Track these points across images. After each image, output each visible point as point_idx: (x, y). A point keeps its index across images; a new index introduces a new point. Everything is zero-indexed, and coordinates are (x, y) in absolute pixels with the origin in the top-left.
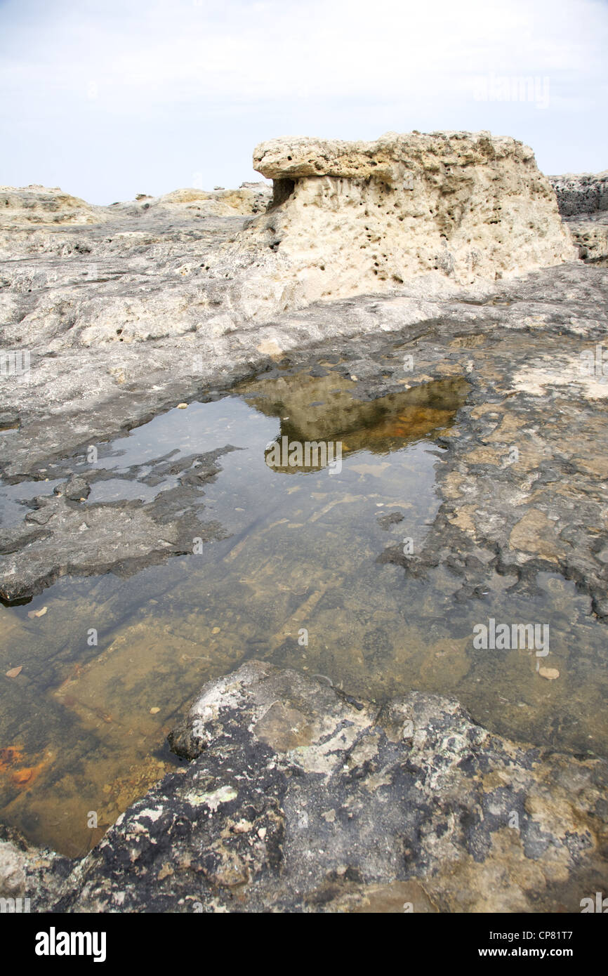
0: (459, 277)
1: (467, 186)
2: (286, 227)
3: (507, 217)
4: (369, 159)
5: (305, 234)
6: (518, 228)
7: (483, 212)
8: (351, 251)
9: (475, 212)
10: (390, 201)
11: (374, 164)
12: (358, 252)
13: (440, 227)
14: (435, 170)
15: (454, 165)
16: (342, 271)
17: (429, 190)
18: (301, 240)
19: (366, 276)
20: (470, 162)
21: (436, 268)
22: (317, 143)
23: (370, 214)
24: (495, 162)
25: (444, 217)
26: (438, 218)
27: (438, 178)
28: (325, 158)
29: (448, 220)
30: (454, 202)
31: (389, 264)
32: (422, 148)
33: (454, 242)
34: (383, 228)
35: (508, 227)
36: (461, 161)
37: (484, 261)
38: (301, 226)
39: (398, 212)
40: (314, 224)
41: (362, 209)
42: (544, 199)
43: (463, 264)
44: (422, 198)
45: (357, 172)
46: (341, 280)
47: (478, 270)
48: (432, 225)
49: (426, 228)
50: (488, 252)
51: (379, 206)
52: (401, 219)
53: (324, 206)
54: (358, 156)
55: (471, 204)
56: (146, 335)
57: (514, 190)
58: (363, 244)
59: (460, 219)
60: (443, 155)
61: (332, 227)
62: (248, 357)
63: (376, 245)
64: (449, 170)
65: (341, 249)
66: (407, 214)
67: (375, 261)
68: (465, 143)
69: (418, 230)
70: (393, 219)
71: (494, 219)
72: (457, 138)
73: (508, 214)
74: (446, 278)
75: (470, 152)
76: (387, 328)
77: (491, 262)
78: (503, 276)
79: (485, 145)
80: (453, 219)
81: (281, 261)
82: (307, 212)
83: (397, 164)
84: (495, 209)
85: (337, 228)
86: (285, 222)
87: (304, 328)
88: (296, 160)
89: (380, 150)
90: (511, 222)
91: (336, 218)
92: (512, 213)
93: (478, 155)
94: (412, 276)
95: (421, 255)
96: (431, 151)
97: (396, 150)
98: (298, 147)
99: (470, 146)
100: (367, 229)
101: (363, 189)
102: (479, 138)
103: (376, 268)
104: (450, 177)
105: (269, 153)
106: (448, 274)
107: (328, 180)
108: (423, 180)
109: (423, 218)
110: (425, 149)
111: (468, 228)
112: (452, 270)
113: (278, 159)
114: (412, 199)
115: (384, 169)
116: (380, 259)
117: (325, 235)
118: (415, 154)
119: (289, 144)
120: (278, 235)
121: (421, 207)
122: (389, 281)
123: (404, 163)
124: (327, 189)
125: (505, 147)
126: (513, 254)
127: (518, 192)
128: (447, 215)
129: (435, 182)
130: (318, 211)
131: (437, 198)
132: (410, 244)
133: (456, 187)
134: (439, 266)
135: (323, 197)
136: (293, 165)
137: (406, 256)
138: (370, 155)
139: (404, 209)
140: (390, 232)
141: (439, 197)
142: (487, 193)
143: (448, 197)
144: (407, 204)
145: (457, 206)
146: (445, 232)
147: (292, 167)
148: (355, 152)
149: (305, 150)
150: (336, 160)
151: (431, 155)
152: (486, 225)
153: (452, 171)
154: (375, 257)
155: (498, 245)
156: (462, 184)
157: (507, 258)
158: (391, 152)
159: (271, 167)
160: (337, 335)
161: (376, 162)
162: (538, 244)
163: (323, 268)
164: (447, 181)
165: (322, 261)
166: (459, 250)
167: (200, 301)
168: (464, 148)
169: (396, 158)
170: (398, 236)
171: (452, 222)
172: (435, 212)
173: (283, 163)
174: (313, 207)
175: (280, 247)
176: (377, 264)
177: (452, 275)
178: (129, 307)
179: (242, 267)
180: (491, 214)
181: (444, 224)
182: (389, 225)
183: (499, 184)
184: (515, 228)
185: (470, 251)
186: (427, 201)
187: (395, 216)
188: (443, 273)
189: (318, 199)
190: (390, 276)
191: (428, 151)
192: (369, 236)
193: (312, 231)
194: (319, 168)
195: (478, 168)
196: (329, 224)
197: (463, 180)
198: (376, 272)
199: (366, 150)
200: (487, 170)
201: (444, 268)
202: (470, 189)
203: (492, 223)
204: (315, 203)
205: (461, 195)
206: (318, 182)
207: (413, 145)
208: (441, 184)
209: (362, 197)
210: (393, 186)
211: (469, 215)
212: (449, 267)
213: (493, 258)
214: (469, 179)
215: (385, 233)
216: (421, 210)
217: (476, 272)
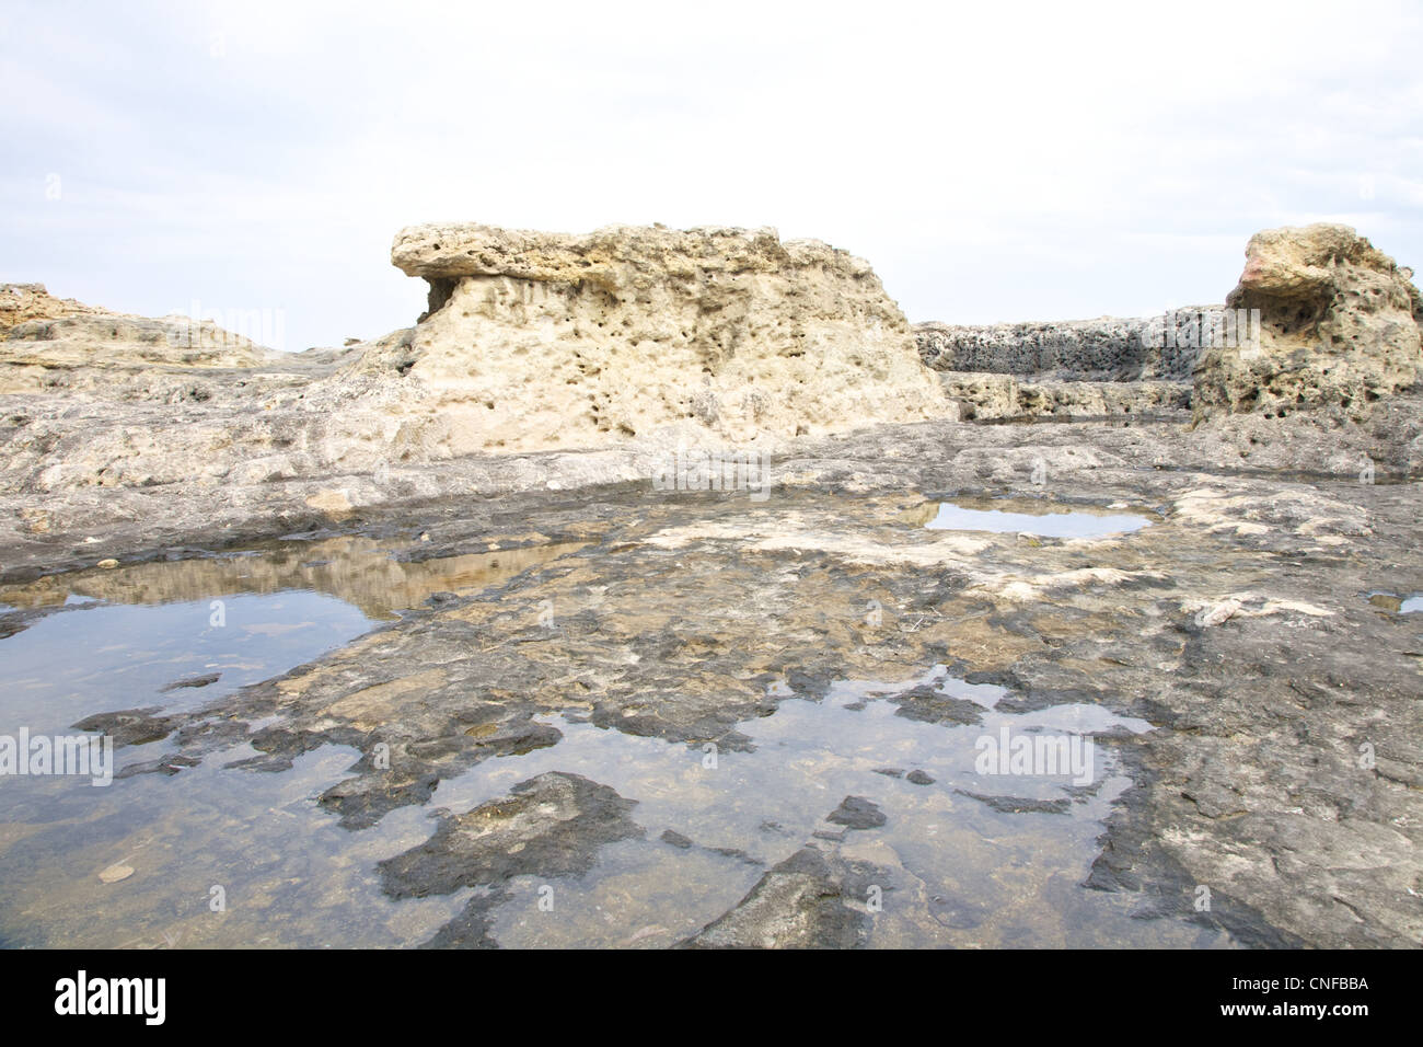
0: (728, 428)
1: (740, 299)
2: (428, 343)
3: (815, 348)
4: (578, 257)
5: (458, 354)
6: (832, 363)
7: (774, 339)
8: (546, 385)
9: (759, 339)
10: (615, 318)
11: (589, 264)
12: (562, 388)
13: (701, 358)
14: (688, 277)
15: (720, 271)
16: (527, 413)
17: (679, 303)
18: (451, 362)
19: (577, 424)
20: (744, 268)
21: (692, 416)
22: (483, 228)
23: (582, 334)
24: (794, 272)
25: (704, 343)
26: (697, 345)
27: (693, 288)
28: (499, 249)
29: (713, 347)
30: (720, 321)
31: (613, 407)
32: (663, 245)
33: (723, 380)
34: (604, 356)
35: (817, 362)
36: (732, 266)
37: (776, 407)
38: (451, 341)
39: (628, 333)
40: (479, 341)
41: (569, 327)
42: (891, 330)
43: (737, 411)
44: (667, 314)
45: (556, 273)
46: (523, 426)
47: (765, 421)
48: (688, 354)
49: (678, 357)
50: (784, 395)
51: (600, 325)
52: (635, 344)
53: (498, 317)
54: (559, 252)
55: (750, 326)
56: (144, 478)
57: (827, 311)
58: (570, 377)
59: (732, 347)
60: (701, 257)
61: (512, 348)
62: (280, 509)
63: (593, 380)
64: (711, 276)
65: (527, 380)
66: (642, 336)
67: (592, 403)
68: (736, 242)
69: (662, 359)
70: (621, 344)
71: (795, 350)
72: (723, 235)
73: (815, 343)
74: (706, 430)
75: (742, 253)
76: (554, 485)
77: (790, 411)
78: (810, 431)
79: (768, 245)
80: (720, 345)
81: (409, 389)
82: (466, 325)
83: (623, 265)
84: (794, 336)
85: (521, 350)
86: (428, 336)
87: (410, 479)
88: (448, 250)
89: (594, 245)
90: (820, 354)
91: (520, 337)
92: (823, 342)
93: (758, 258)
94: (651, 426)
95: (667, 396)
96: (681, 250)
97: (619, 246)
98: (452, 232)
99: (743, 246)
100: (579, 356)
101: (571, 298)
102: (758, 236)
103: (595, 413)
104: (713, 286)
105: (407, 240)
106: (709, 423)
107: (507, 282)
108: (669, 290)
109: (670, 343)
110: (670, 247)
111: (748, 361)
112: (716, 417)
113: (417, 247)
114: (648, 315)
115: (601, 271)
116: (600, 401)
117: (498, 358)
118: (653, 253)
119: (439, 228)
120: (412, 355)
121: (664, 326)
122: (614, 433)
123: (635, 263)
124: (503, 294)
125: (806, 251)
126: (824, 399)
127: (838, 315)
128: (710, 340)
129: (689, 294)
130: (486, 324)
131: (695, 316)
132: (648, 379)
133: (722, 301)
134: (694, 412)
135: (498, 305)
136: (441, 256)
137: (640, 396)
138: (582, 252)
139: (637, 328)
140: (615, 361)
141: (699, 316)
142: (777, 312)
143: (712, 315)
144: (641, 322)
145: (724, 327)
146: (710, 365)
147: (440, 259)
148: (554, 246)
149: (463, 237)
150: (521, 256)
151: (682, 257)
152: (783, 358)
153: (715, 279)
154: (592, 398)
155: (799, 387)
156: (732, 297)
157: (814, 406)
158: (611, 248)
159: (407, 258)
160: (466, 492)
161: (590, 261)
162: (871, 389)
163: (491, 406)
164: (708, 292)
165: (487, 395)
166: (729, 390)
167: (256, 437)
168: (734, 249)
169: (620, 256)
170: (627, 366)
171: (718, 350)
172: (691, 336)
173: (425, 253)
174: (478, 318)
175: (414, 370)
176: (596, 409)
177: (715, 425)
178: (129, 438)
179: (351, 397)
180: (788, 342)
181: (707, 354)
182: (614, 351)
183: (798, 301)
184: (826, 362)
185: (750, 392)
186: (675, 319)
187: (623, 339)
188: (701, 422)
189: (487, 307)
190: (614, 425)
191: (676, 250)
192: (582, 366)
193: (475, 351)
194: (489, 264)
195: (760, 277)
196: (505, 344)
197: (733, 291)
198: (596, 421)
199: (573, 244)
200: (778, 281)
201: (702, 415)
202: (746, 305)
203: (791, 355)
204: (482, 313)
205: (731, 312)
206: (490, 283)
207: (649, 241)
208: (698, 296)
209: (569, 310)
210: (619, 296)
211: (749, 343)
212: (709, 413)
213: (792, 404)
214: (743, 290)
215: (606, 363)
216: (663, 330)
217: (763, 424)
